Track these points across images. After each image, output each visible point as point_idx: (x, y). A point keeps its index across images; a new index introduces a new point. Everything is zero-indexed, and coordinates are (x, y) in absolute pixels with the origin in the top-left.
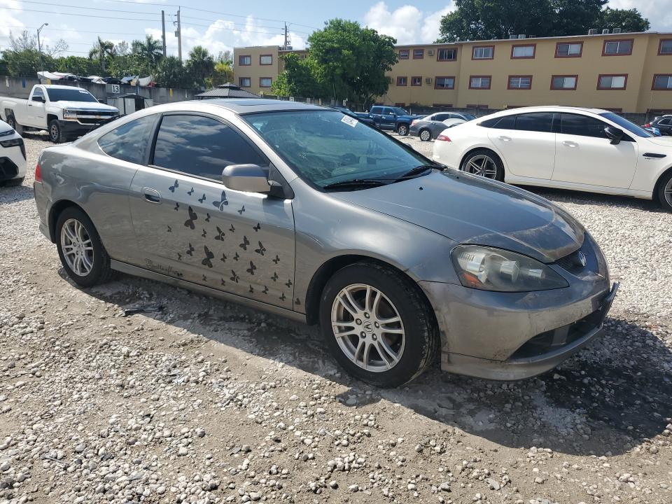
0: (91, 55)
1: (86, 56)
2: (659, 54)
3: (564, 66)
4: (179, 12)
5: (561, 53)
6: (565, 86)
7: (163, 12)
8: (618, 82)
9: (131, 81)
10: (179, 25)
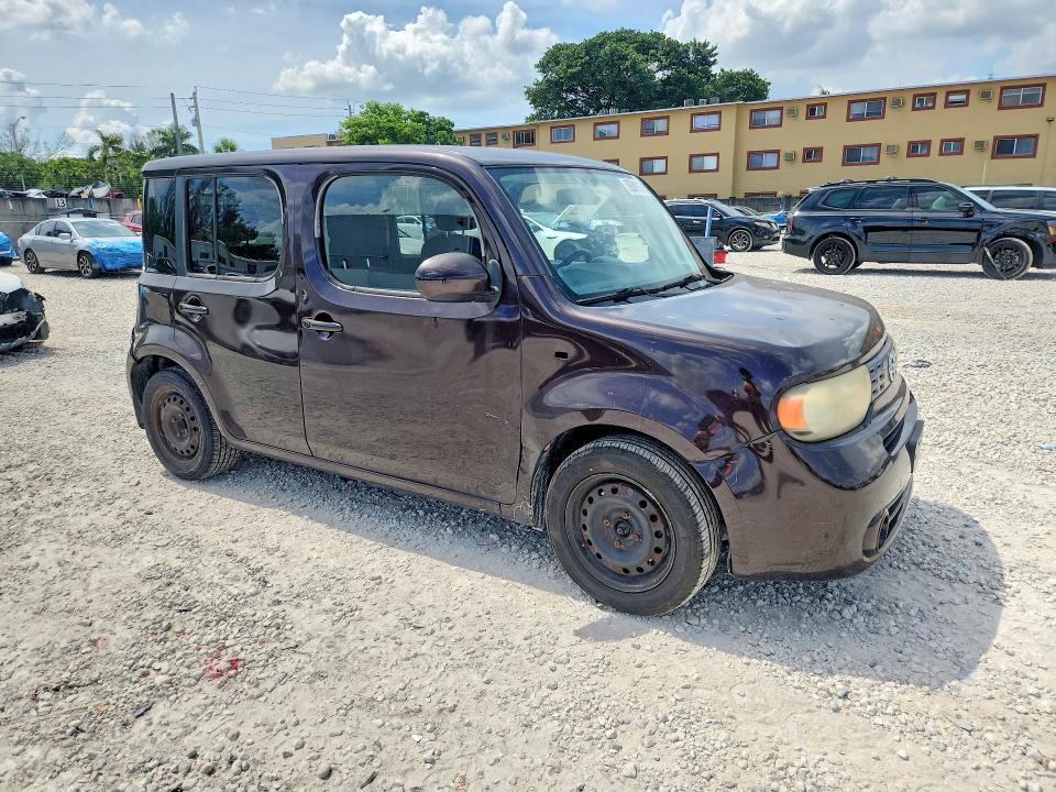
0: (91, 153)
1: (84, 156)
2: (750, 128)
3: (652, 146)
4: (195, 94)
5: (647, 131)
6: (655, 170)
7: (172, 95)
8: (710, 163)
9: (82, 192)
10: (197, 111)
